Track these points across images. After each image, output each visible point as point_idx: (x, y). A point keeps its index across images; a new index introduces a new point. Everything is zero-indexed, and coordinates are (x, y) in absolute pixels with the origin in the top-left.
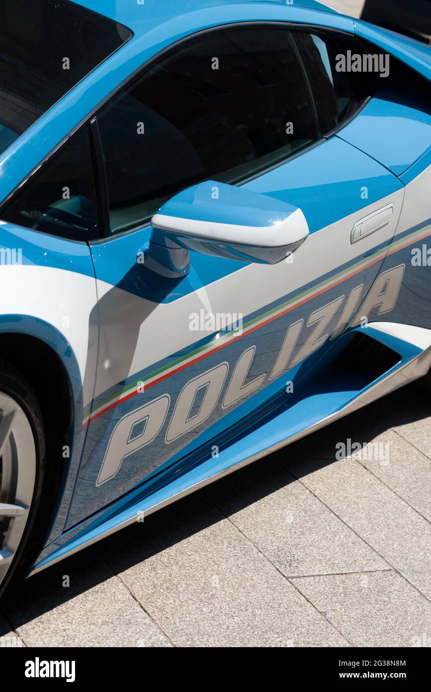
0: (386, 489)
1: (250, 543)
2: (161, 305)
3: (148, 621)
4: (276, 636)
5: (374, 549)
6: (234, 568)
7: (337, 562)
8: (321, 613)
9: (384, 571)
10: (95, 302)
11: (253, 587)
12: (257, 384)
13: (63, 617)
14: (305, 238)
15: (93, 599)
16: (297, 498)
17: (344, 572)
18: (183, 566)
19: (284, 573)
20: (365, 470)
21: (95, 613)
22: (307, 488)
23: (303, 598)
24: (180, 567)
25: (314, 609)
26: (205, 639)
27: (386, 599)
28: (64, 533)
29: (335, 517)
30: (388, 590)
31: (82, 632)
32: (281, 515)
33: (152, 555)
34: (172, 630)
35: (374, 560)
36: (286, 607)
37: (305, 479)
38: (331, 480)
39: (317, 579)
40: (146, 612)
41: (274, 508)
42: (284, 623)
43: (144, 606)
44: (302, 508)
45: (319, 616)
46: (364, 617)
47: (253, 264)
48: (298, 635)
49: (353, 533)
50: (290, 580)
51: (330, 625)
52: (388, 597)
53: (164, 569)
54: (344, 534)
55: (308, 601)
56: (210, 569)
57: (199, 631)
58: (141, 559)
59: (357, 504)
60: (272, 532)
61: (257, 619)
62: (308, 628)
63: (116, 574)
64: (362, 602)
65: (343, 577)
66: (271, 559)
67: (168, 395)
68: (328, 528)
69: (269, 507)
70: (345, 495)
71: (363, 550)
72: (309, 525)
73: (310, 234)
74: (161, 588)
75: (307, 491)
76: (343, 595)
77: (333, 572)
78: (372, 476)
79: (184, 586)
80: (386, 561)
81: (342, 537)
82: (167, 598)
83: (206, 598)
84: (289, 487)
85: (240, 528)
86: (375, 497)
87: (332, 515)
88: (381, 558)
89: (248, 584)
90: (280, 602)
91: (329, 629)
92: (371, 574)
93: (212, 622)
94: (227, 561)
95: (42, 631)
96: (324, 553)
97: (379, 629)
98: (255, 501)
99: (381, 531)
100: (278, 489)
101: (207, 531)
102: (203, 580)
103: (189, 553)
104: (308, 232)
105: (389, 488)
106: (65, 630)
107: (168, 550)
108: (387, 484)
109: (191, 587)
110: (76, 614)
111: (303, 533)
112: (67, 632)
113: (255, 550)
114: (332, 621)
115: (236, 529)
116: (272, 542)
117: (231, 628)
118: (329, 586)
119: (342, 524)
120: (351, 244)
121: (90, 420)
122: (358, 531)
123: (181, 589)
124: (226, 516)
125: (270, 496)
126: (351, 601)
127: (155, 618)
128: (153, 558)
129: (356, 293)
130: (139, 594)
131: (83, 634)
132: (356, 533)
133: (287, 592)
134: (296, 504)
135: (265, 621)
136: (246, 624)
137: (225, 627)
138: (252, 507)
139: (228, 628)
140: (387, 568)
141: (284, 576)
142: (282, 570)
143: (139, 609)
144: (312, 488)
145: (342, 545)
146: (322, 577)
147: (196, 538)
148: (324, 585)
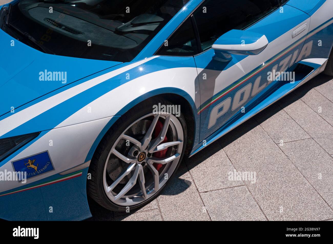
0: (311, 109)
1: (266, 133)
2: (223, 71)
3: (230, 164)
4: (271, 166)
5: (305, 131)
6: (260, 142)
7: (293, 137)
8: (287, 156)
9: (308, 138)
10: (197, 75)
11: (265, 148)
12: (263, 86)
13: (204, 165)
14: (267, 44)
15: (214, 158)
16: (282, 115)
17: (295, 140)
18: (244, 143)
19: (276, 142)
20: (304, 103)
21: (214, 163)
22: (285, 112)
23: (281, 151)
24: (243, 143)
25: (284, 154)
26: (248, 169)
27: (308, 149)
28: (199, 143)
29: (294, 121)
30: (309, 145)
31: (210, 170)
32: (277, 122)
33: (235, 140)
34: (238, 167)
35: (305, 135)
36: (275, 155)
37: (285, 109)
38: (293, 108)
39: (286, 143)
40: (230, 161)
41: (275, 120)
42: (274, 161)
43: (230, 159)
44: (283, 119)
45: (286, 157)
46: (301, 156)
47: (250, 56)
48: (278, 165)
49: (299, 126)
50: (278, 145)
51: (289, 160)
52: (309, 148)
53: (238, 145)
54: (296, 127)
55: (283, 152)
56: (252, 143)
57: (246, 166)
58: (231, 142)
59: (301, 115)
60: (273, 128)
61: (266, 160)
62: (282, 162)
63: (222, 148)
64: (300, 150)
65: (295, 142)
66: (272, 138)
67: (230, 98)
68: (291, 125)
69: (273, 119)
70: (297, 113)
71: (301, 132)
72: (285, 124)
73: (269, 43)
74: (236, 152)
75: (285, 113)
76: (294, 149)
77: (292, 141)
78: (306, 105)
79: (243, 150)
80: (309, 135)
81: (295, 128)
82: (238, 155)
83: (250, 154)
84: (280, 112)
85: (263, 128)
86: (307, 112)
87: (293, 120)
88: (307, 134)
89: (264, 147)
90: (274, 153)
91: (289, 162)
92: (304, 140)
93: (251, 162)
94: (258, 140)
95: (197, 171)
96: (289, 134)
97: (305, 160)
98: (269, 118)
99: (308, 124)
100: (276, 113)
101: (252, 130)
102: (250, 148)
103: (246, 138)
104: (268, 42)
105: (312, 109)
106: (204, 170)
107: (240, 138)
108: (311, 107)
109: (245, 150)
110: (208, 164)
111: (283, 128)
112: (205, 170)
113: (267, 135)
114: (290, 158)
115: (262, 128)
116: (273, 132)
117: (257, 164)
118: (290, 146)
119: (295, 123)
120: (292, 38)
121: (201, 111)
122: (301, 125)
123: (242, 152)
124: (259, 124)
125: (274, 116)
126: (297, 150)
127: (233, 163)
128: (235, 141)
129: (296, 53)
130: (229, 154)
131: (210, 171)
132: (300, 126)
133: (276, 149)
134: (282, 118)
135: (268, 161)
136: (262, 162)
137: (255, 164)
138: (268, 120)
139: (256, 164)
140: (309, 138)
141: (275, 143)
142: (275, 141)
143: (228, 160)
144: (287, 111)
145: (295, 131)
146: (288, 143)
147: (249, 133)
148: (288, 146)
